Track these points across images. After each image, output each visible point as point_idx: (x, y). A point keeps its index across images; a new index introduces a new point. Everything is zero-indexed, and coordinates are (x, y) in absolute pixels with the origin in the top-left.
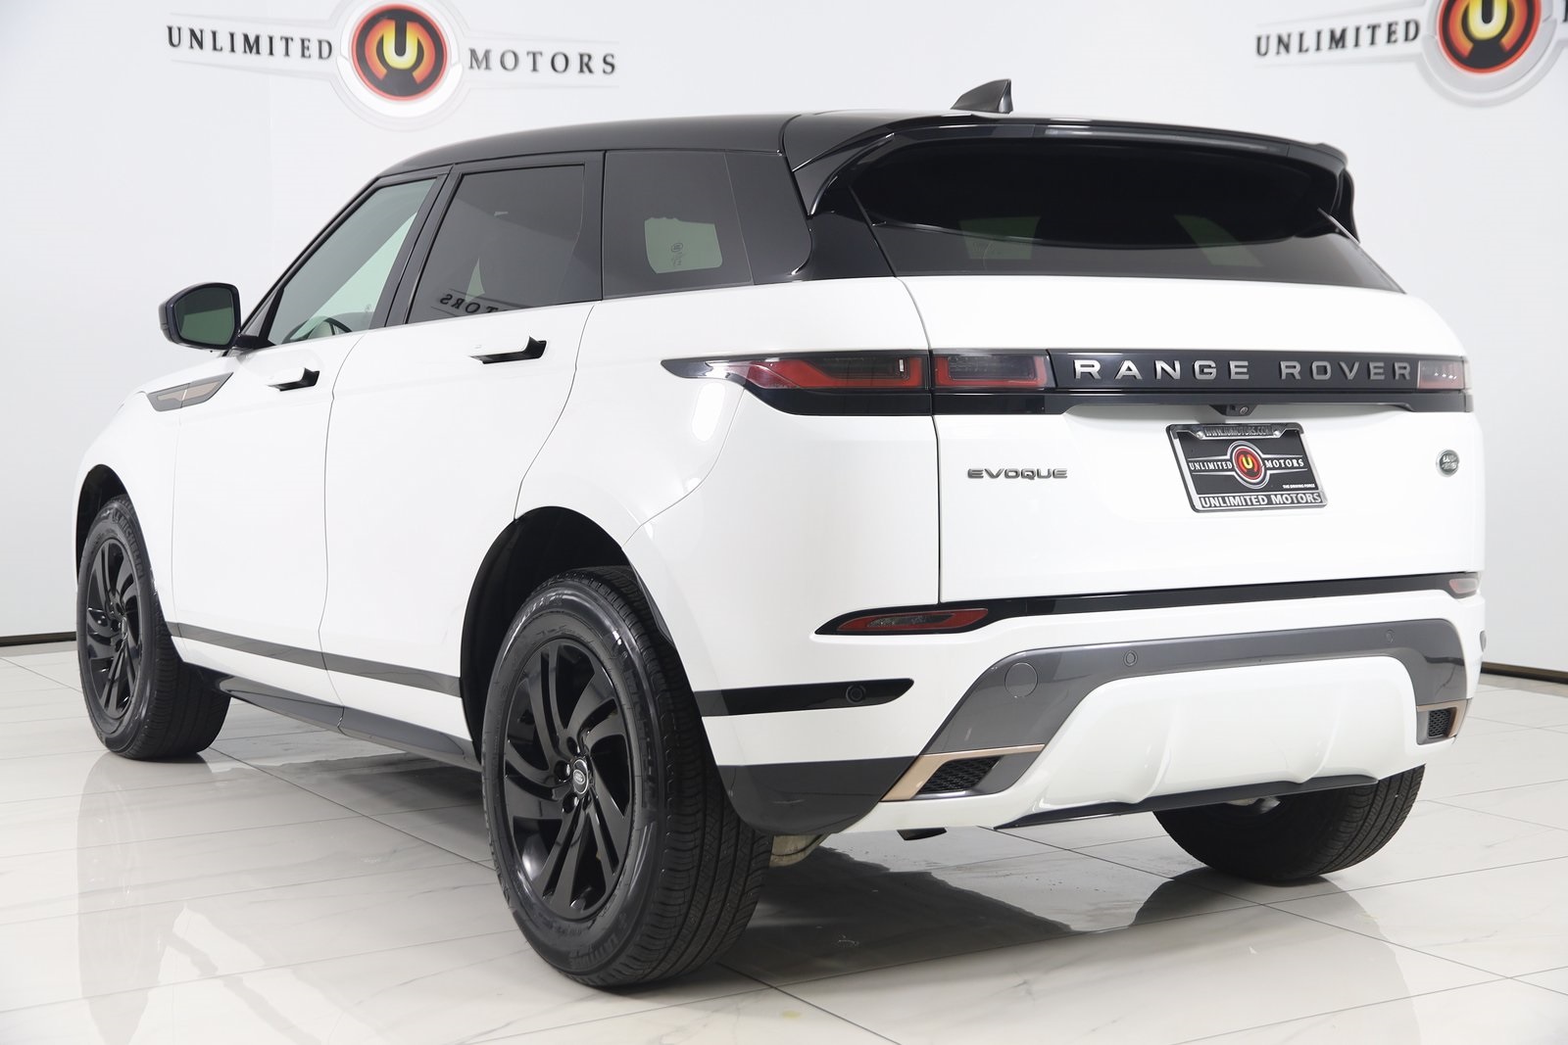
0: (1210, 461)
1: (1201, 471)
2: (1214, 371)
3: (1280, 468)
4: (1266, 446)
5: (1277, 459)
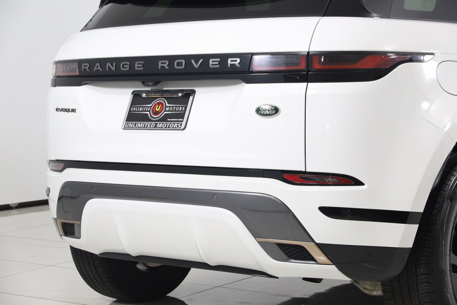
0: (141, 107)
1: (135, 111)
2: (128, 66)
3: (172, 111)
4: (170, 100)
5: (173, 107)
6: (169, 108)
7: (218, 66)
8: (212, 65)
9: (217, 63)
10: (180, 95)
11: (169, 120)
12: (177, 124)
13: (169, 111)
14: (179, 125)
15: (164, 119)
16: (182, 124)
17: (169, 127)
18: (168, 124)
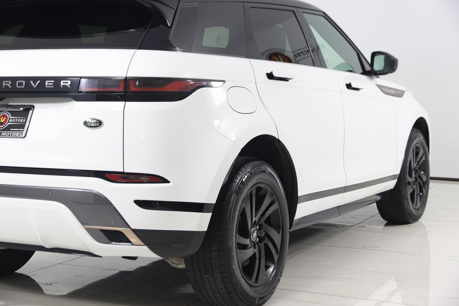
3: (15, 122)
5: (15, 119)
6: (12, 120)
7: (53, 87)
8: (48, 85)
9: (52, 84)
10: (21, 109)
11: (12, 129)
12: (18, 133)
13: (12, 122)
14: (20, 134)
15: (8, 129)
16: (22, 133)
17: (12, 136)
18: (11, 133)
